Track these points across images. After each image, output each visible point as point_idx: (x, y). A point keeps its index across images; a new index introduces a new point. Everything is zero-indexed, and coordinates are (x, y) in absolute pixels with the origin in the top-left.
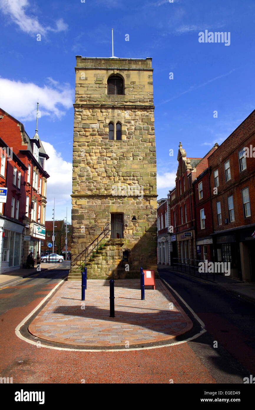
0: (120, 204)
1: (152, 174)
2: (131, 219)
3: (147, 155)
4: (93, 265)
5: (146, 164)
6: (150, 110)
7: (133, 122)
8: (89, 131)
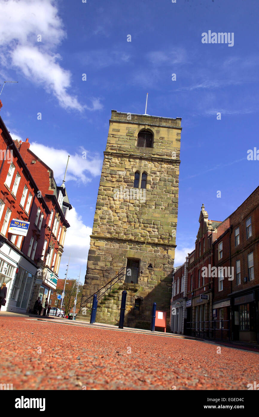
0: (138, 250)
1: (173, 224)
2: (147, 266)
3: (169, 206)
4: (103, 308)
5: (167, 214)
6: (176, 164)
7: (158, 173)
8: (116, 178)
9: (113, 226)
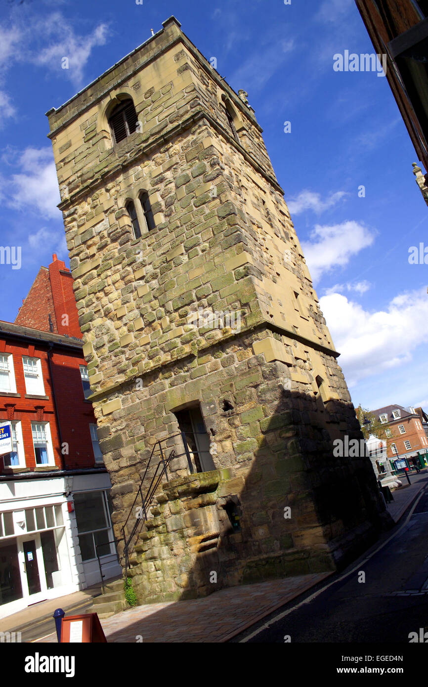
0: (186, 381)
1: (239, 273)
2: (220, 411)
3: (215, 233)
4: (144, 564)
5: (217, 255)
6: (197, 127)
7: (169, 175)
8: (94, 244)
9: (123, 352)
